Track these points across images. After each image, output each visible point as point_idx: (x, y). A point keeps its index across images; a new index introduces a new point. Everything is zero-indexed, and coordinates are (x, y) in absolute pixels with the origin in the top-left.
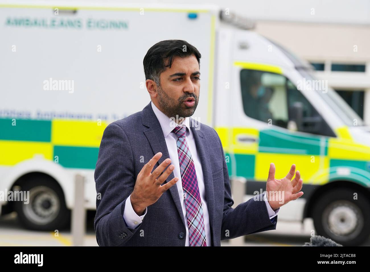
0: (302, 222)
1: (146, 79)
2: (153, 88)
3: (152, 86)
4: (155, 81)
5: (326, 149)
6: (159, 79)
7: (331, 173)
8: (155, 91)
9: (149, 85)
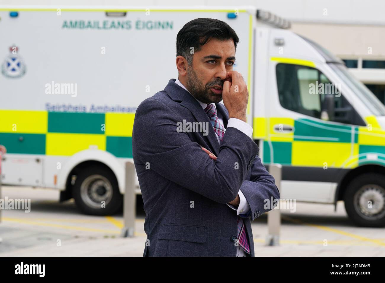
0: (335, 204)
1: (177, 55)
2: (183, 65)
3: (183, 63)
5: (356, 136)
6: (191, 57)
7: (360, 158)
8: (184, 69)
9: (180, 62)
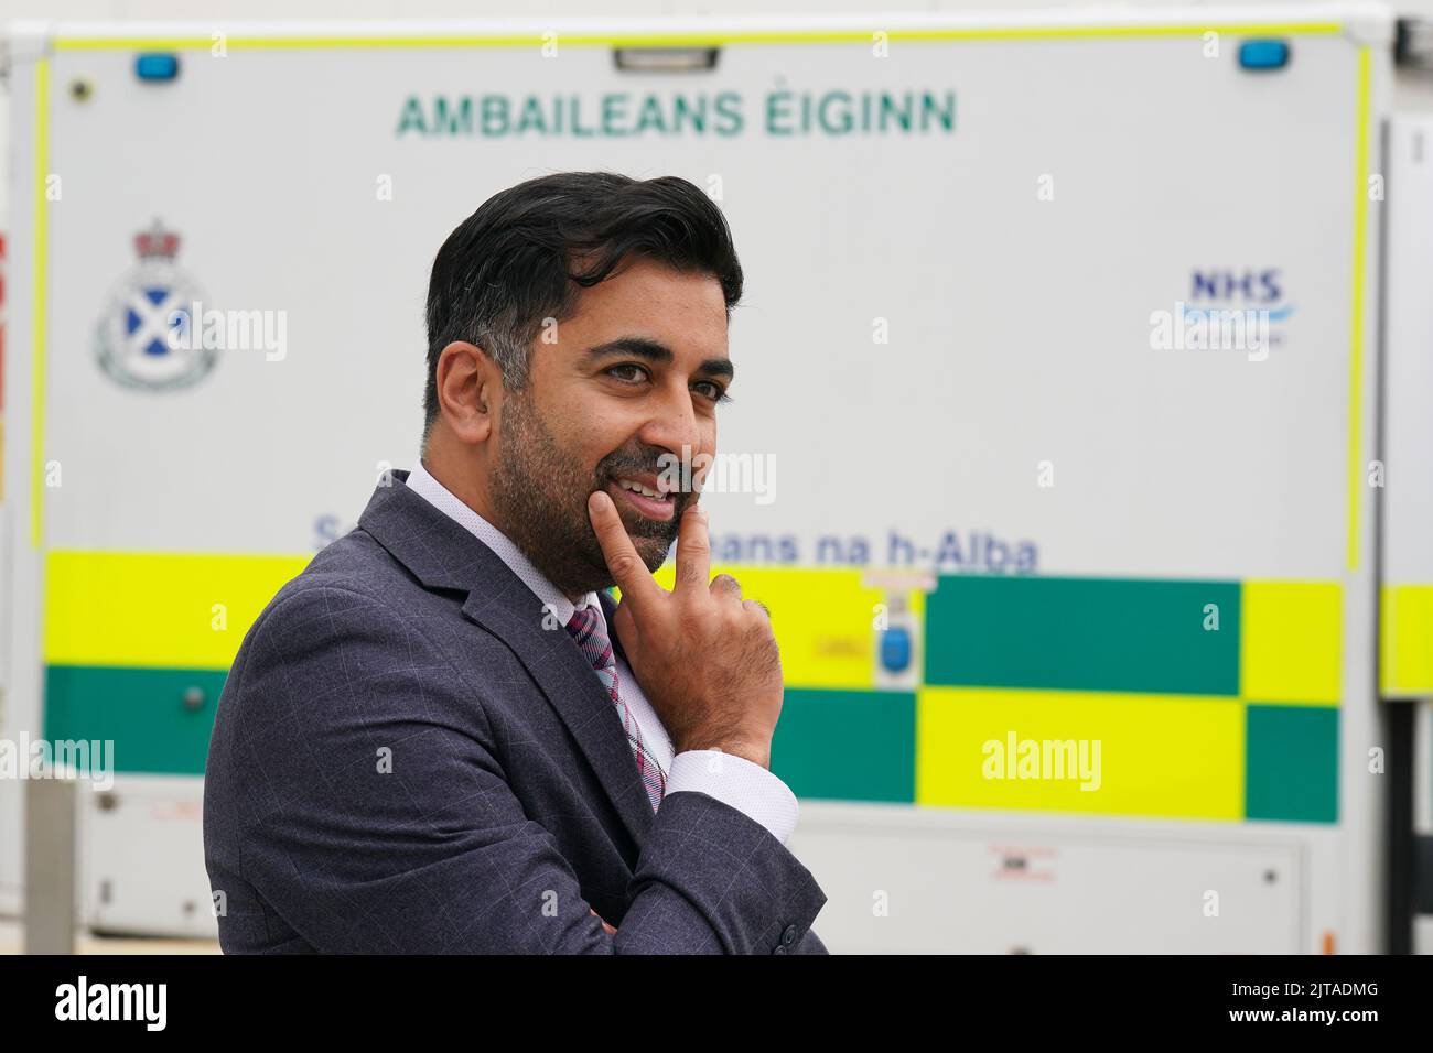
2: (472, 390)
3: (472, 378)
4: (496, 357)
8: (478, 411)
9: (459, 371)
